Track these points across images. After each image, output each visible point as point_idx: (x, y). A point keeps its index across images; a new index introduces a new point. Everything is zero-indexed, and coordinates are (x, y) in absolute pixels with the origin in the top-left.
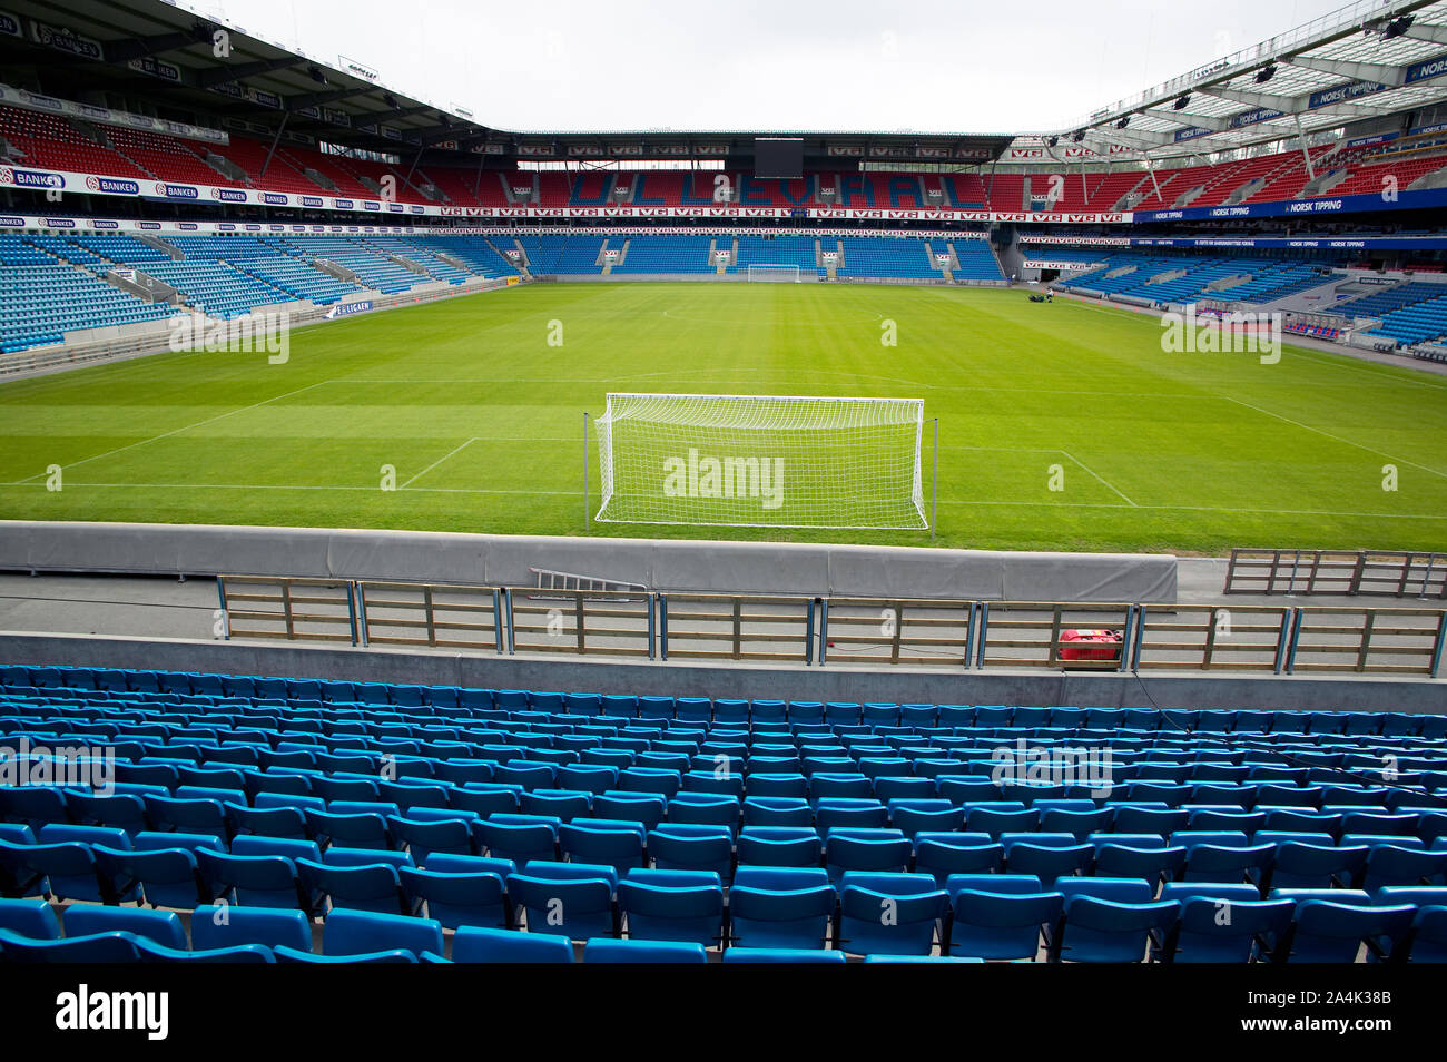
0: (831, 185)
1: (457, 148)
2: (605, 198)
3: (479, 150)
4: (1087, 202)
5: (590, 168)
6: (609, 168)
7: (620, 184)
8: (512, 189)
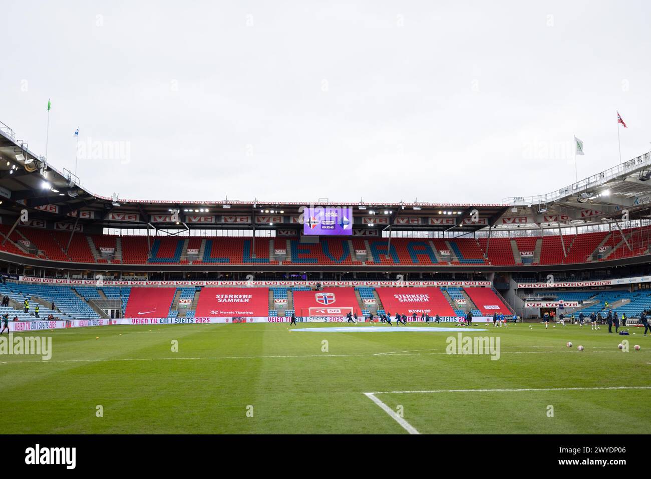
0: (363, 248)
1: (57, 212)
2: (179, 258)
3: (74, 214)
4: (565, 255)
5: (165, 234)
6: (181, 234)
7: (191, 247)
8: (98, 249)
